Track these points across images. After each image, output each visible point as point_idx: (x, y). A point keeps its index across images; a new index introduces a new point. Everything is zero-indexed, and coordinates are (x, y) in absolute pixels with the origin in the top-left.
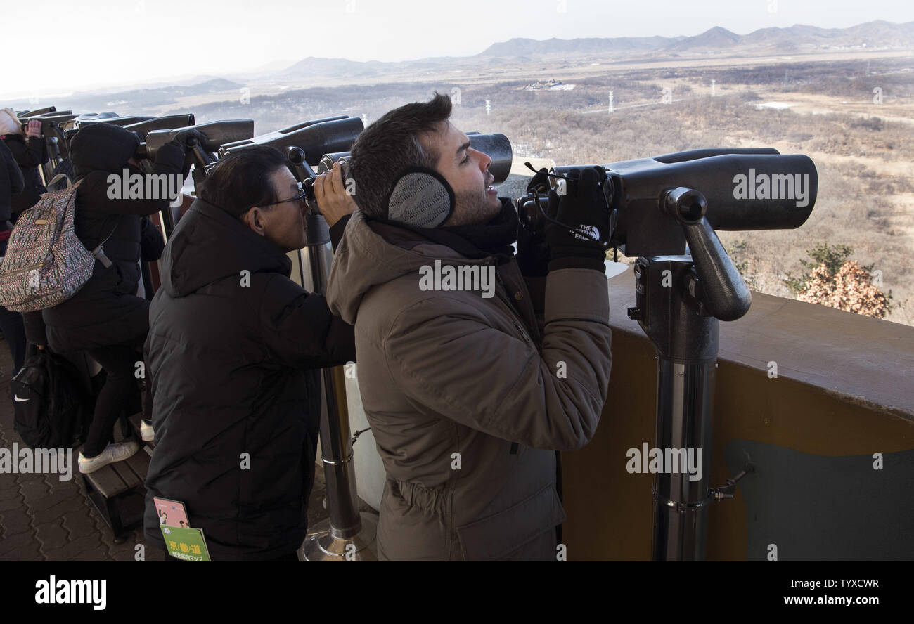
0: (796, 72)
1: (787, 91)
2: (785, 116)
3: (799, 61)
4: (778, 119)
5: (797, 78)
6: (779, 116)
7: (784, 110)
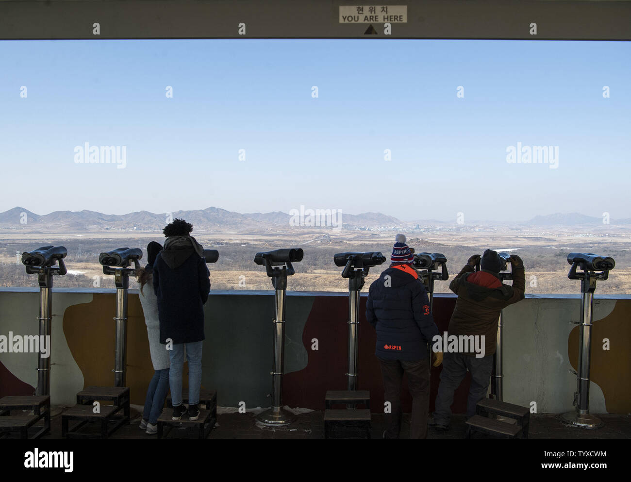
0: (87, 246)
1: (81, 261)
2: (82, 281)
3: (88, 238)
4: (76, 283)
5: (88, 251)
6: (77, 281)
7: (80, 276)
